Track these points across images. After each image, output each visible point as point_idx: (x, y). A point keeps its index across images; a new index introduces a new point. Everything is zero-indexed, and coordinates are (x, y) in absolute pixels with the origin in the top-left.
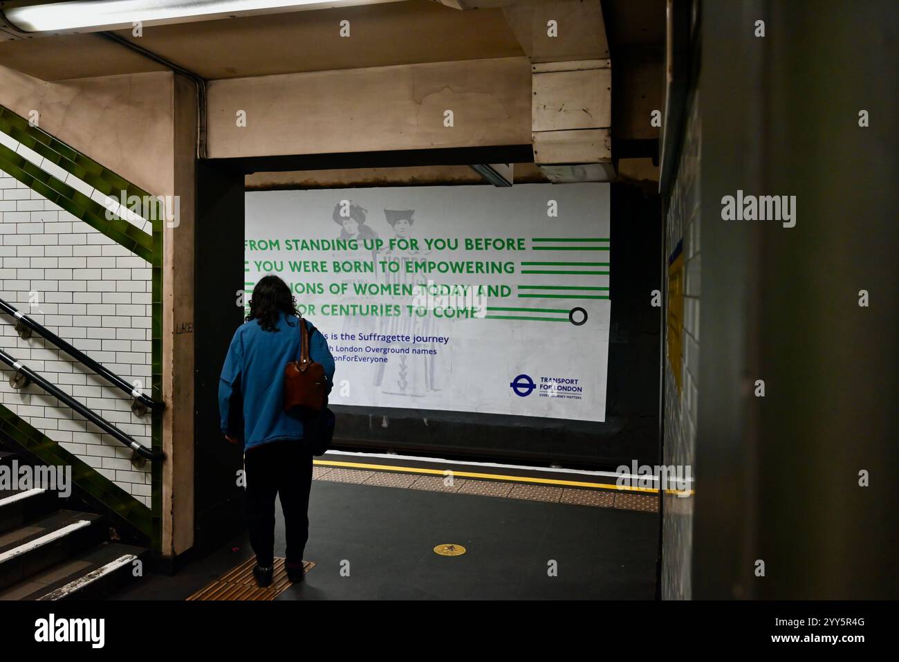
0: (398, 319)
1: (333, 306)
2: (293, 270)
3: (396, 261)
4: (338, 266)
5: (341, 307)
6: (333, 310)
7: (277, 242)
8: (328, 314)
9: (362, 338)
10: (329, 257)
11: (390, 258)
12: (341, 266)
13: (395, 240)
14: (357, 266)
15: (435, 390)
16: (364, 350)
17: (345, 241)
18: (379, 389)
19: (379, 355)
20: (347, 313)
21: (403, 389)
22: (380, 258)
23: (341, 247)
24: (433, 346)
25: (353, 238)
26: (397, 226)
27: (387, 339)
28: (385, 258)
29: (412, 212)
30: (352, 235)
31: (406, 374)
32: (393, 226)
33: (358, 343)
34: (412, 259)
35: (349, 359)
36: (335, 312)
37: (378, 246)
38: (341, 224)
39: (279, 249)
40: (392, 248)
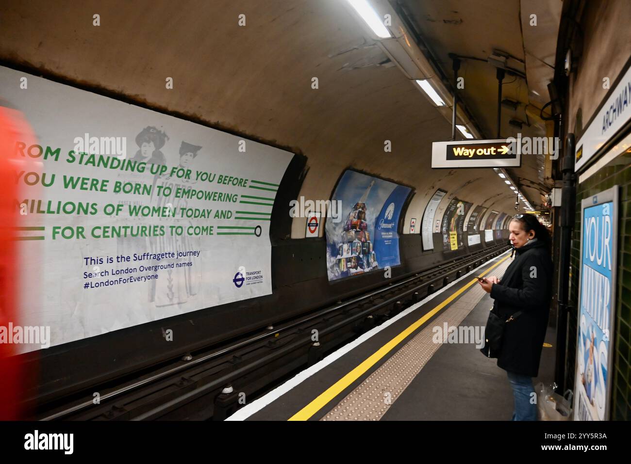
0: (163, 238)
1: (105, 228)
2: (66, 186)
3: (171, 187)
4: (119, 187)
5: (113, 228)
6: (105, 232)
7: (58, 151)
8: (99, 237)
9: (136, 258)
10: (113, 176)
11: (167, 183)
12: (122, 187)
13: (176, 168)
14: (137, 188)
15: (193, 295)
16: (138, 270)
17: (135, 163)
18: (153, 304)
19: (151, 273)
20: (119, 235)
21: (171, 299)
22: (159, 183)
23: (129, 168)
24: (190, 259)
25: (145, 161)
26: (184, 157)
27: (158, 257)
28: (163, 183)
29: (199, 148)
30: (146, 157)
31: (172, 286)
32: (181, 156)
33: (133, 264)
34: (183, 186)
35: (125, 281)
36: (106, 234)
37: (162, 171)
38: (140, 146)
39: (56, 159)
40: (171, 176)
